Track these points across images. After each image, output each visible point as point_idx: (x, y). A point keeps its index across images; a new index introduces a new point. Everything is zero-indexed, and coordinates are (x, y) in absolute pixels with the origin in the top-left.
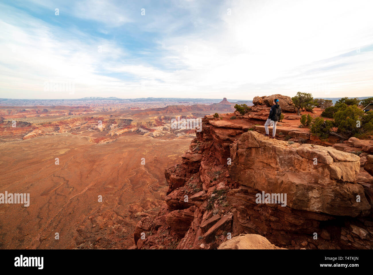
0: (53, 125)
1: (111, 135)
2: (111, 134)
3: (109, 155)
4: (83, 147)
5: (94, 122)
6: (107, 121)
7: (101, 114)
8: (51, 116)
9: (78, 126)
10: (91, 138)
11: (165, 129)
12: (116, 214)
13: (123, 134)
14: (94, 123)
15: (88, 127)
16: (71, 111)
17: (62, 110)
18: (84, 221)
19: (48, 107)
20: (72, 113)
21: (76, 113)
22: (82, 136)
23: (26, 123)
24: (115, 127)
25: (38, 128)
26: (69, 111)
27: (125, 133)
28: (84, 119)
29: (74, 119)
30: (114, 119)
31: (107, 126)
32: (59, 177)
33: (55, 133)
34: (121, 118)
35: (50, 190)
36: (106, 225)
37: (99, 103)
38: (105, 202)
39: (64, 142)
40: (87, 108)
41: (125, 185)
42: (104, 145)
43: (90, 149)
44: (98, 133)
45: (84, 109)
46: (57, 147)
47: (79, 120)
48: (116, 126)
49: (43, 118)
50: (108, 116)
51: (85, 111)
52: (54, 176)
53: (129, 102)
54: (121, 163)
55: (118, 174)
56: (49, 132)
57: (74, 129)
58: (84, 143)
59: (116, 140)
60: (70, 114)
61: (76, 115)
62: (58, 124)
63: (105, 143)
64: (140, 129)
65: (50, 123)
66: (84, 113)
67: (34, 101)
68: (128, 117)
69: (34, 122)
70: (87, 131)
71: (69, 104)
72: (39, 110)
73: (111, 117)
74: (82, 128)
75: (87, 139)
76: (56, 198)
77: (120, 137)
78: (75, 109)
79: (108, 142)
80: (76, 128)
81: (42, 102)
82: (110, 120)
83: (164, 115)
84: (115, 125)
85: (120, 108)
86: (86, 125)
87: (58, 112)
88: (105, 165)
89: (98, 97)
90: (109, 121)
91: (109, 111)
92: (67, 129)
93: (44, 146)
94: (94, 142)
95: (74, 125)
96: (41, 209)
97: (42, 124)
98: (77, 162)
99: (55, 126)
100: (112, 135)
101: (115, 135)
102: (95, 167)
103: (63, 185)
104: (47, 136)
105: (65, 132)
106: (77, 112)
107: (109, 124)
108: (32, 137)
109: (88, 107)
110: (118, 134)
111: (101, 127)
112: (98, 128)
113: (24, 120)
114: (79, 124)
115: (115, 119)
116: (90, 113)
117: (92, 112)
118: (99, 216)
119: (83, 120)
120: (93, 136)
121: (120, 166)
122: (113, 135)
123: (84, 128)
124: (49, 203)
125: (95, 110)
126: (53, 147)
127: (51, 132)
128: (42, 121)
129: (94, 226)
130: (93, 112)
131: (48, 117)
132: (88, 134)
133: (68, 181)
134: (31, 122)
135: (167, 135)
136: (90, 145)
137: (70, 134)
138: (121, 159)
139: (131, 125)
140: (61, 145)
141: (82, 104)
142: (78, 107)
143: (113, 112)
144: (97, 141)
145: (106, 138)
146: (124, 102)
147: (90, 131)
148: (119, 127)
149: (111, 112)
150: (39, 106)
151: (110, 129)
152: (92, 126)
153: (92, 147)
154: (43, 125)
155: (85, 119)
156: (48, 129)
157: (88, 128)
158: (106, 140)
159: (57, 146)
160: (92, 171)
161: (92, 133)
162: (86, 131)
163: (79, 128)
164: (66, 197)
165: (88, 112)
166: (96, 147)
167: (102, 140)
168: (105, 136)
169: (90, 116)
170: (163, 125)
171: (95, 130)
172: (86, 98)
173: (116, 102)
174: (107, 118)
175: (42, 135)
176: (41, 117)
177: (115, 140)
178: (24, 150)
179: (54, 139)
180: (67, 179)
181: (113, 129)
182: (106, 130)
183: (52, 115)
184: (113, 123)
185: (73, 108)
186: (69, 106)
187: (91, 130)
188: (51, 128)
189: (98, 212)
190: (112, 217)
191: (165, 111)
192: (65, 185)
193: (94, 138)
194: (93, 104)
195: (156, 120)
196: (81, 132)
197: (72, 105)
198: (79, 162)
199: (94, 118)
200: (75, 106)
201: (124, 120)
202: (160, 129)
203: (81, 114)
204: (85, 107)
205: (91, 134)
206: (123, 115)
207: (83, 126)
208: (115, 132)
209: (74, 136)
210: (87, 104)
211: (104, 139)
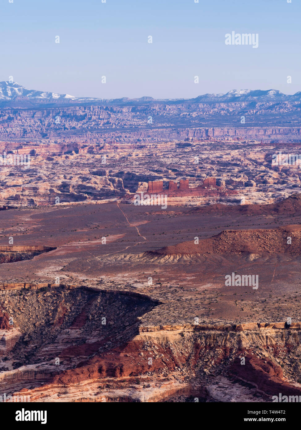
206: (74, 253)
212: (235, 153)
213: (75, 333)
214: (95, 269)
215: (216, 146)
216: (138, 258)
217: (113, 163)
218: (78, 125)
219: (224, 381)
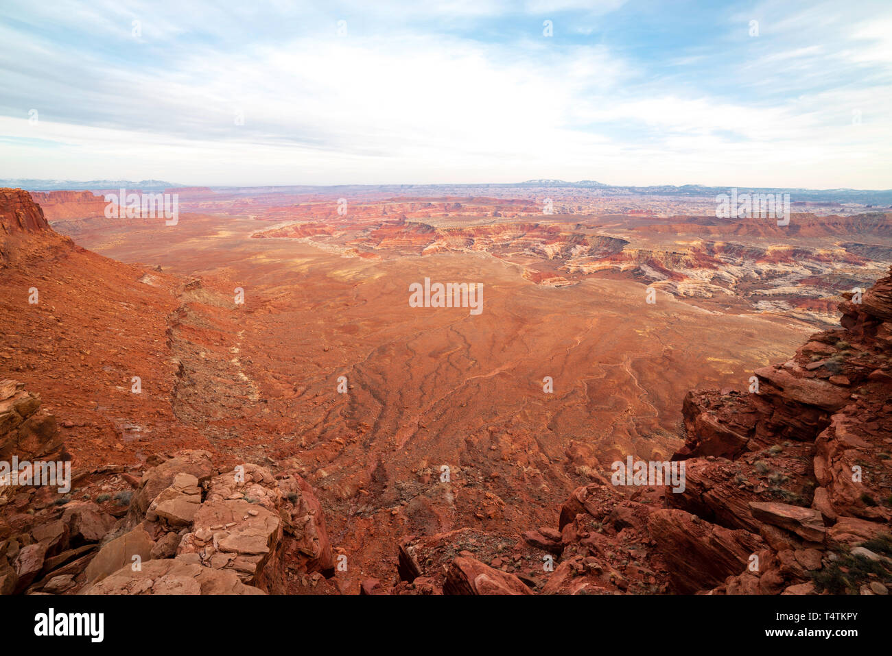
0: (465, 234)
1: (569, 270)
2: (570, 268)
3: (556, 314)
4: (507, 287)
5: (538, 237)
6: (566, 236)
7: (557, 219)
8: (465, 216)
9: (507, 240)
10: (526, 270)
11: (717, 279)
12: (539, 446)
13: (599, 273)
14: (539, 239)
15: (526, 245)
16: (499, 208)
17: (483, 207)
18: (480, 431)
19: (463, 199)
20: (499, 212)
21: (507, 212)
22: (509, 261)
23: (429, 227)
24: (582, 253)
25: (442, 236)
26: (495, 209)
27: (602, 270)
28: (519, 227)
29: (501, 226)
30: (583, 232)
31: (563, 247)
32: (458, 333)
33: (466, 250)
34: (601, 232)
35: (442, 353)
36: (514, 457)
37: (555, 193)
38: (524, 412)
39: (476, 270)
40: (529, 205)
41: (573, 392)
42: (551, 290)
43: (520, 292)
44: (543, 260)
45: (523, 206)
46: (465, 277)
47: (511, 229)
48: (584, 250)
49: (452, 219)
50: (572, 226)
51: (525, 210)
52: (451, 329)
53: (628, 195)
54: (578, 339)
55: (565, 363)
56: (457, 247)
57: (498, 246)
58: (512, 279)
59: (578, 284)
60: (496, 215)
61: (506, 218)
62: (473, 232)
63: (553, 286)
64: (642, 268)
65: (461, 230)
66: (523, 214)
67: (442, 187)
68: (620, 233)
69: (440, 225)
70: (521, 255)
71: (498, 195)
72: (449, 204)
73: (576, 229)
74: (513, 246)
75: (518, 270)
76: (447, 370)
77: (590, 279)
78: (505, 204)
79: (560, 286)
80: (502, 245)
81: (456, 189)
82: (574, 234)
83: (723, 240)
84: (583, 248)
85: (601, 210)
86: (521, 240)
87: (476, 209)
88: (542, 335)
89: (555, 181)
90: (570, 239)
91: (575, 214)
92: (486, 244)
94: (532, 279)
95: (500, 238)
96: (426, 377)
97: (448, 230)
98: (492, 314)
99: (468, 237)
100: (571, 271)
101: (580, 272)
102: (521, 332)
103: (461, 350)
104: (453, 254)
105: (481, 249)
106: (510, 211)
107: (569, 244)
108: (434, 251)
109: (532, 202)
110: (585, 270)
111: (551, 249)
112: (544, 251)
113: (427, 222)
114: (510, 236)
115: (586, 234)
116: (534, 214)
117: (537, 213)
118: (506, 434)
119: (517, 229)
120: (531, 266)
121: (574, 346)
122: (575, 272)
123: (517, 246)
124: (437, 373)
125: (544, 209)
126: (458, 276)
127: (461, 246)
128: (451, 225)
129: (493, 447)
130: (539, 214)
131: (460, 219)
132: (521, 261)
133: (470, 346)
134: (435, 226)
135: (721, 297)
136: (522, 284)
137: (490, 254)
138: (581, 330)
139: (623, 254)
141: (521, 194)
142: (513, 201)
143: (584, 218)
144: (538, 279)
145: (558, 276)
146: (613, 195)
147: (527, 255)
148: (592, 254)
149: (580, 216)
150: (450, 197)
151: (569, 256)
152: (534, 244)
153: (526, 288)
154: (451, 232)
155: (523, 228)
156: (457, 241)
157: (525, 248)
158: (555, 281)
159: (466, 275)
160: (514, 339)
161: (530, 260)
162: (520, 253)
163: (508, 245)
164: (461, 374)
165: (531, 214)
166: (532, 291)
167: (549, 277)
168: (556, 269)
169: (533, 223)
170: (716, 268)
171: (538, 253)
172: (531, 181)
173: (595, 193)
174: (567, 230)
175: (447, 250)
176: (450, 218)
177: (575, 283)
178: (420, 273)
179: (463, 261)
180: (469, 342)
181: (577, 257)
182: (561, 257)
183: (467, 214)
184: (579, 243)
185: (502, 202)
186: (496, 197)
187: (529, 253)
188: (460, 240)
189: (506, 426)
190: (529, 448)
191: (733, 228)
192: (464, 351)
193: (533, 271)
194: (542, 196)
195: (694, 250)
196: (510, 255)
197: (502, 195)
198: (495, 315)
199: (540, 227)
200: (509, 198)
201: (606, 238)
202: (704, 276)
203: (516, 217)
204: (527, 201)
205: (529, 262)
206: (607, 228)
207: (515, 241)
208: (581, 266)
209: (495, 261)
210: (530, 194)
211: (552, 277)
212: (658, 203)
213: (605, 249)
214: (612, 233)
215: (653, 201)
216: (625, 230)
217: (622, 204)
218: (612, 193)
219: (646, 265)
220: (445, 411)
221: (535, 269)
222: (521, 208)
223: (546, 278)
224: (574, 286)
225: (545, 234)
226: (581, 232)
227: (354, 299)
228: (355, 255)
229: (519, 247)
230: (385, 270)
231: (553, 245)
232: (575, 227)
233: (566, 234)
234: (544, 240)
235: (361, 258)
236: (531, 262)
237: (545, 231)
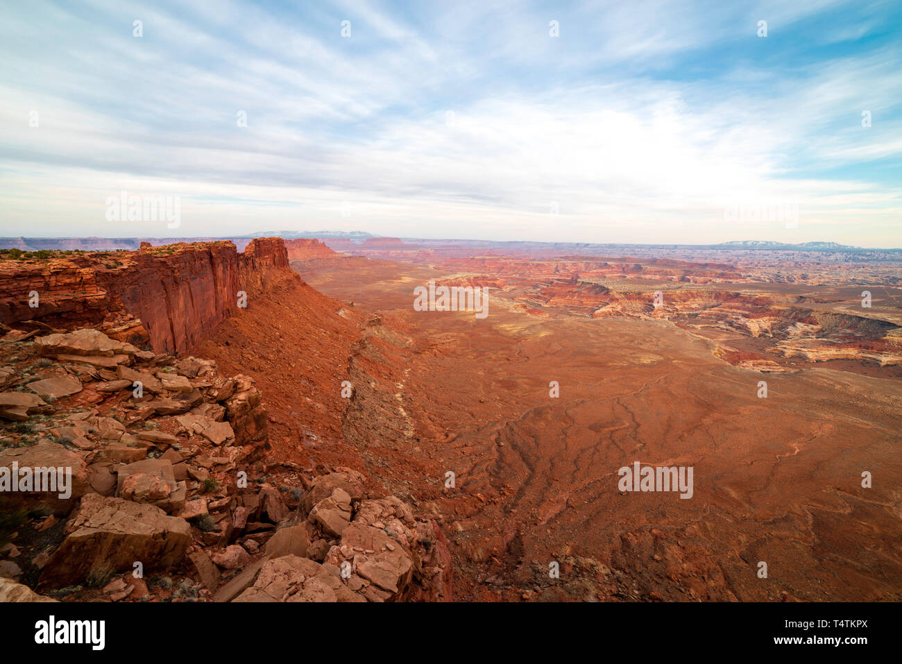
0: (644, 299)
1: (783, 353)
2: (784, 350)
3: (760, 407)
4: (692, 363)
5: (738, 308)
6: (779, 311)
7: (767, 289)
8: (645, 279)
9: (696, 309)
10: (719, 347)
12: (725, 579)
13: (833, 362)
14: (739, 311)
15: (720, 317)
16: (688, 272)
17: (668, 270)
18: (640, 530)
19: (645, 261)
20: (688, 277)
21: (697, 278)
22: (697, 334)
23: (603, 288)
24: (806, 334)
25: (618, 300)
26: (682, 273)
27: (843, 359)
28: (714, 295)
29: (690, 293)
30: (809, 307)
31: (775, 324)
32: (626, 408)
33: (643, 316)
34: (841, 309)
35: (605, 427)
36: (685, 579)
37: (767, 257)
38: (704, 524)
39: (654, 340)
40: (727, 270)
41: (786, 519)
42: (753, 375)
43: (710, 372)
44: (743, 338)
45: (720, 271)
46: (640, 346)
47: (701, 297)
48: (810, 330)
49: (631, 281)
50: (791, 298)
51: (722, 275)
52: (618, 403)
54: (797, 447)
55: (773, 474)
56: (634, 312)
57: (684, 315)
58: (699, 355)
59: (796, 373)
60: (683, 279)
61: (696, 283)
62: (653, 298)
63: (758, 370)
65: (639, 294)
66: (719, 281)
67: (623, 247)
69: (615, 287)
70: (713, 328)
71: (687, 257)
72: (627, 266)
73: (797, 302)
74: (703, 317)
75: (707, 346)
76: (608, 447)
77: (817, 369)
78: (696, 268)
79: (769, 372)
80: (689, 315)
81: (637, 250)
82: (793, 309)
84: (808, 328)
85: (841, 279)
86: (715, 311)
87: (659, 272)
88: (737, 429)
89: (767, 242)
90: (787, 314)
91: (796, 283)
92: (669, 312)
93: (618, 338)
94: (726, 358)
95: (686, 306)
96: (583, 451)
97: (625, 294)
98: (670, 393)
99: (647, 302)
100: (786, 354)
101: (800, 358)
102: (707, 421)
103: (628, 428)
104: (628, 320)
105: (663, 317)
106: (701, 276)
107: (785, 320)
108: (606, 315)
109: (733, 267)
110: (811, 356)
111: (756, 326)
112: (746, 326)
113: (602, 283)
114: (699, 305)
115: (815, 309)
116: (734, 281)
117: (739, 280)
118: (676, 546)
119: (710, 297)
120: (726, 343)
121: (787, 455)
122: (792, 357)
123: (709, 317)
124: (596, 449)
125: (749, 276)
126: (632, 344)
127: (638, 312)
128: (628, 287)
129: (656, 557)
130: (741, 282)
131: (639, 281)
132: (713, 335)
133: (638, 425)
134: (610, 288)
136: (712, 362)
137: (672, 324)
138: (801, 435)
139: (885, 341)
140: (648, 344)
141: (717, 257)
142: (706, 265)
143: (812, 288)
144: (735, 359)
145: (765, 359)
147: (722, 329)
148: (823, 336)
149: (804, 286)
150: (629, 258)
151: (785, 336)
152: (732, 317)
153: (718, 369)
154: (628, 295)
155: (718, 296)
156: (634, 305)
157: (719, 320)
158: (760, 364)
159: (641, 344)
160: (696, 427)
161: (725, 335)
162: (712, 325)
163: (697, 315)
164: (625, 456)
165: (729, 280)
166: (726, 373)
167: (751, 359)
168: (762, 350)
169: (732, 292)
171: (737, 328)
173: (832, 258)
174: (783, 302)
175: (621, 315)
176: (627, 280)
177: (793, 371)
178: (588, 336)
179: (639, 328)
180: (638, 420)
181: (797, 338)
182: (771, 336)
183: (648, 277)
184: (801, 320)
185: (692, 265)
186: (685, 260)
187: (725, 327)
188: (638, 305)
189: (677, 534)
190: (710, 577)
192: (631, 430)
193: (728, 349)
194: (748, 261)
196: (699, 327)
197: (692, 258)
198: (673, 395)
199: (741, 297)
200: (700, 261)
201: (851, 317)
203: (709, 283)
204: (725, 266)
205: (723, 337)
207: (706, 311)
208: (803, 349)
209: (679, 332)
210: (730, 258)
211: (756, 359)
213: (849, 331)
217: (884, 273)
220: (600, 495)
221: (732, 347)
222: (716, 274)
223: (747, 359)
224: (790, 375)
225: (750, 305)
226: (805, 306)
227: (516, 354)
228: (523, 311)
229: (712, 318)
230: (551, 328)
231: (760, 320)
232: (796, 300)
233: (781, 308)
234: (747, 313)
235: (529, 315)
236: (726, 338)
237: (748, 303)
